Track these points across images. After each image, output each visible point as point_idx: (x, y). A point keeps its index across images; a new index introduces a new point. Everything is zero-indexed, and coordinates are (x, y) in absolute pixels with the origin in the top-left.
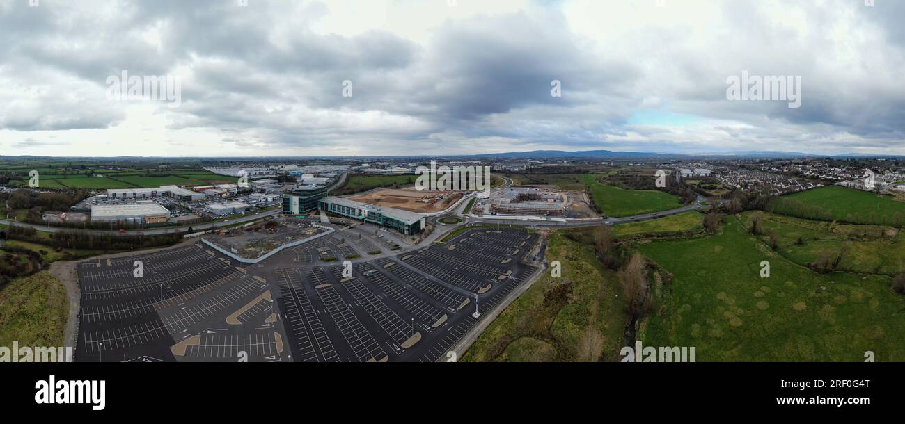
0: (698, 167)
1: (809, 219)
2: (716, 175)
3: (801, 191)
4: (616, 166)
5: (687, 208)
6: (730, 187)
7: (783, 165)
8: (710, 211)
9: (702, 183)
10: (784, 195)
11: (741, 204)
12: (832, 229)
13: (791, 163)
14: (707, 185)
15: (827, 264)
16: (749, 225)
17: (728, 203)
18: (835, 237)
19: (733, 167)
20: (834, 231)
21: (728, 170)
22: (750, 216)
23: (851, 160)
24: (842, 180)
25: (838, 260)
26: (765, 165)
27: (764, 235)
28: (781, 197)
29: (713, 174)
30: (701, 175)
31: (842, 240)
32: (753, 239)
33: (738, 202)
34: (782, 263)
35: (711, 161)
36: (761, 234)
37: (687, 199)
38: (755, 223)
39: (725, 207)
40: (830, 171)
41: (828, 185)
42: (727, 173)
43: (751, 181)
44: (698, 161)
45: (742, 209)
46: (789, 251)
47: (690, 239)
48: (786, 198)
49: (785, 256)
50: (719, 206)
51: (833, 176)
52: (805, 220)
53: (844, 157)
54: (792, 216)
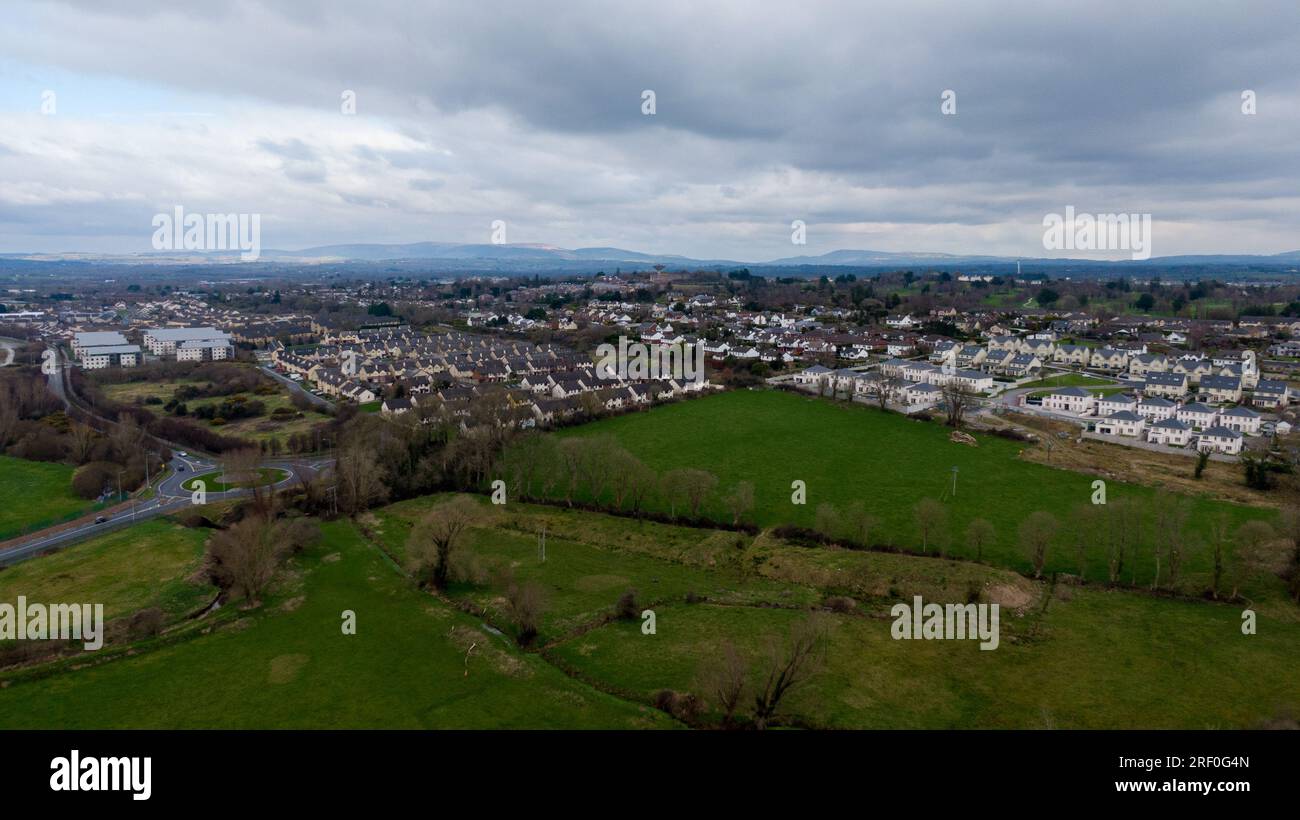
0: (163, 319)
1: (662, 519)
2: (262, 356)
3: (631, 409)
5: (119, 514)
6: (330, 405)
7: (556, 304)
8: (239, 513)
9: (193, 393)
10: (560, 425)
11: (381, 471)
12: (758, 561)
13: (588, 295)
14: (218, 401)
15: (734, 700)
16: (419, 555)
17: (320, 470)
18: (772, 596)
19: (337, 315)
20: (765, 569)
21: (316, 328)
22: (425, 520)
23: (841, 280)
24: (799, 366)
25: (782, 686)
26: (478, 305)
27: (483, 589)
28: (551, 437)
29: (243, 349)
30: (181, 356)
31: (799, 607)
32: (438, 609)
33: (368, 465)
34: (558, 694)
35: (231, 288)
36: (470, 586)
37: (120, 471)
38: (443, 546)
39: (308, 489)
40: (750, 327)
41: (741, 385)
42: (311, 344)
43: (422, 372)
44: (165, 292)
45: (385, 492)
46: (585, 649)
47: (143, 651)
48: (571, 440)
49: (571, 670)
50: (281, 486)
51: (763, 348)
52: (648, 526)
53: (808, 269)
54: (594, 508)
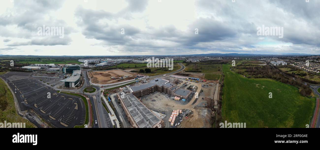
4: (240, 60)
